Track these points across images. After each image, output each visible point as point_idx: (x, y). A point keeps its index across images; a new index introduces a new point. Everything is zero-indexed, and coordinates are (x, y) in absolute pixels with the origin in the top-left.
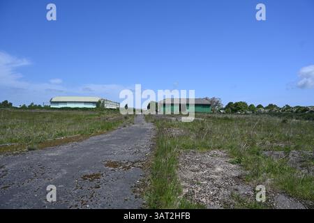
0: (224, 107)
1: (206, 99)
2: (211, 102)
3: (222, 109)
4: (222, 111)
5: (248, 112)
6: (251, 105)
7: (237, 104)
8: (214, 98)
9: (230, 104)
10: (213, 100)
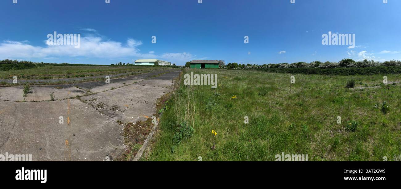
0: (226, 65)
1: (217, 61)
2: (220, 62)
3: (225, 66)
4: (225, 67)
5: (239, 68)
6: (240, 65)
7: (233, 64)
8: (221, 60)
9: (229, 64)
10: (220, 61)
